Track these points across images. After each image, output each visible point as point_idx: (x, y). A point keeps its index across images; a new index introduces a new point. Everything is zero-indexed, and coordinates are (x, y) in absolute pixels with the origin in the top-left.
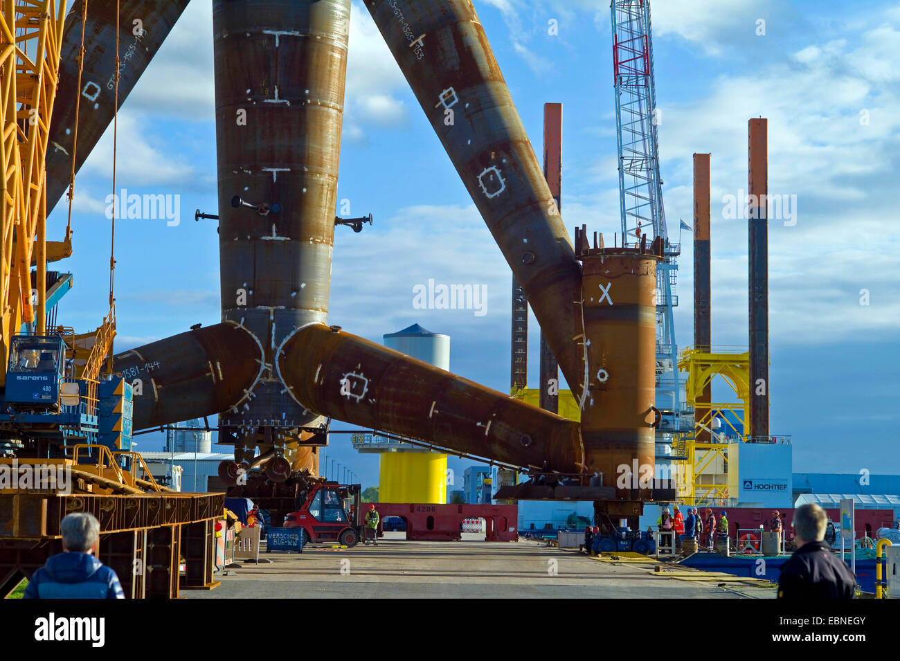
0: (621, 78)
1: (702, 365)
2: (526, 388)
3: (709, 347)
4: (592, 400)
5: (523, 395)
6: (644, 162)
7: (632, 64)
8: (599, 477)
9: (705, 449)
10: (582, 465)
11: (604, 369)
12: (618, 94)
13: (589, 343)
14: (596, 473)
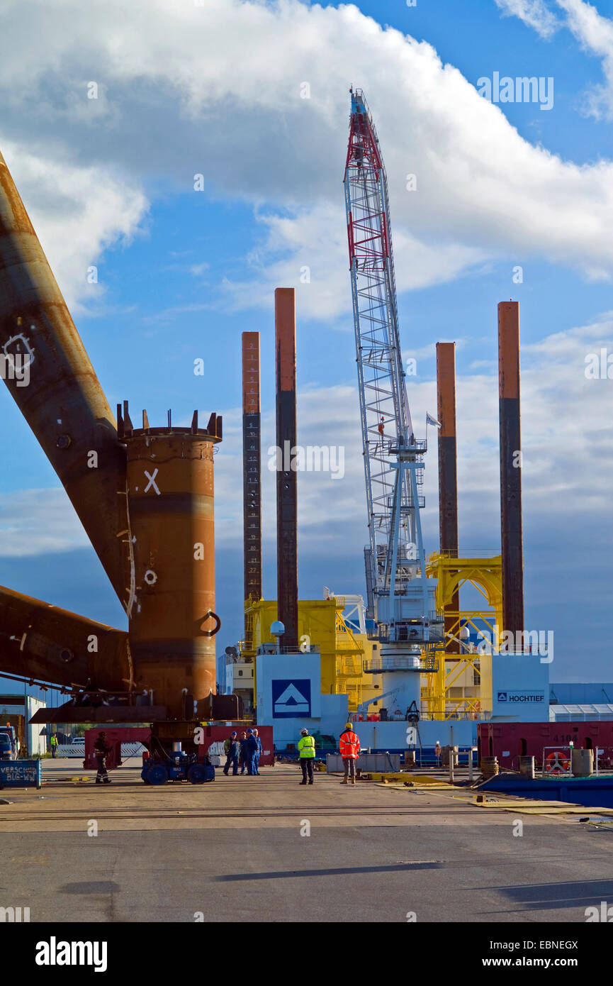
0: (357, 261)
1: (450, 571)
2: (262, 599)
3: (457, 551)
4: (139, 607)
5: (259, 607)
6: (385, 352)
7: (369, 245)
8: (149, 695)
9: (453, 660)
10: (130, 681)
11: (151, 569)
12: (354, 278)
13: (134, 540)
14: (145, 691)
